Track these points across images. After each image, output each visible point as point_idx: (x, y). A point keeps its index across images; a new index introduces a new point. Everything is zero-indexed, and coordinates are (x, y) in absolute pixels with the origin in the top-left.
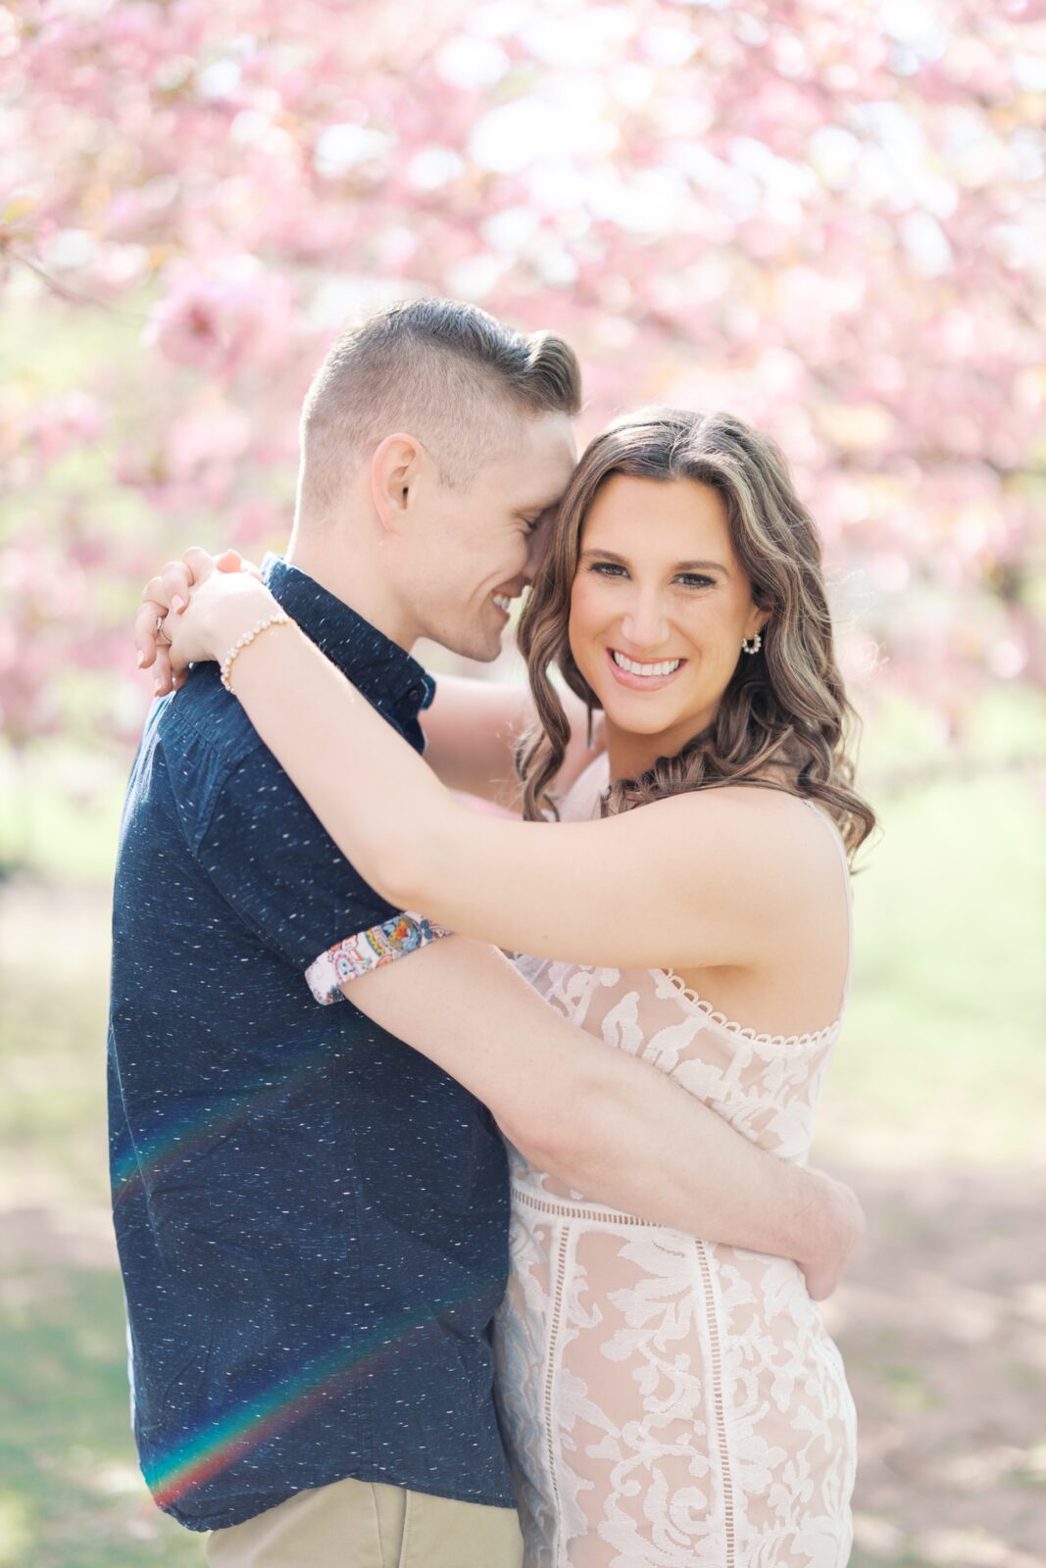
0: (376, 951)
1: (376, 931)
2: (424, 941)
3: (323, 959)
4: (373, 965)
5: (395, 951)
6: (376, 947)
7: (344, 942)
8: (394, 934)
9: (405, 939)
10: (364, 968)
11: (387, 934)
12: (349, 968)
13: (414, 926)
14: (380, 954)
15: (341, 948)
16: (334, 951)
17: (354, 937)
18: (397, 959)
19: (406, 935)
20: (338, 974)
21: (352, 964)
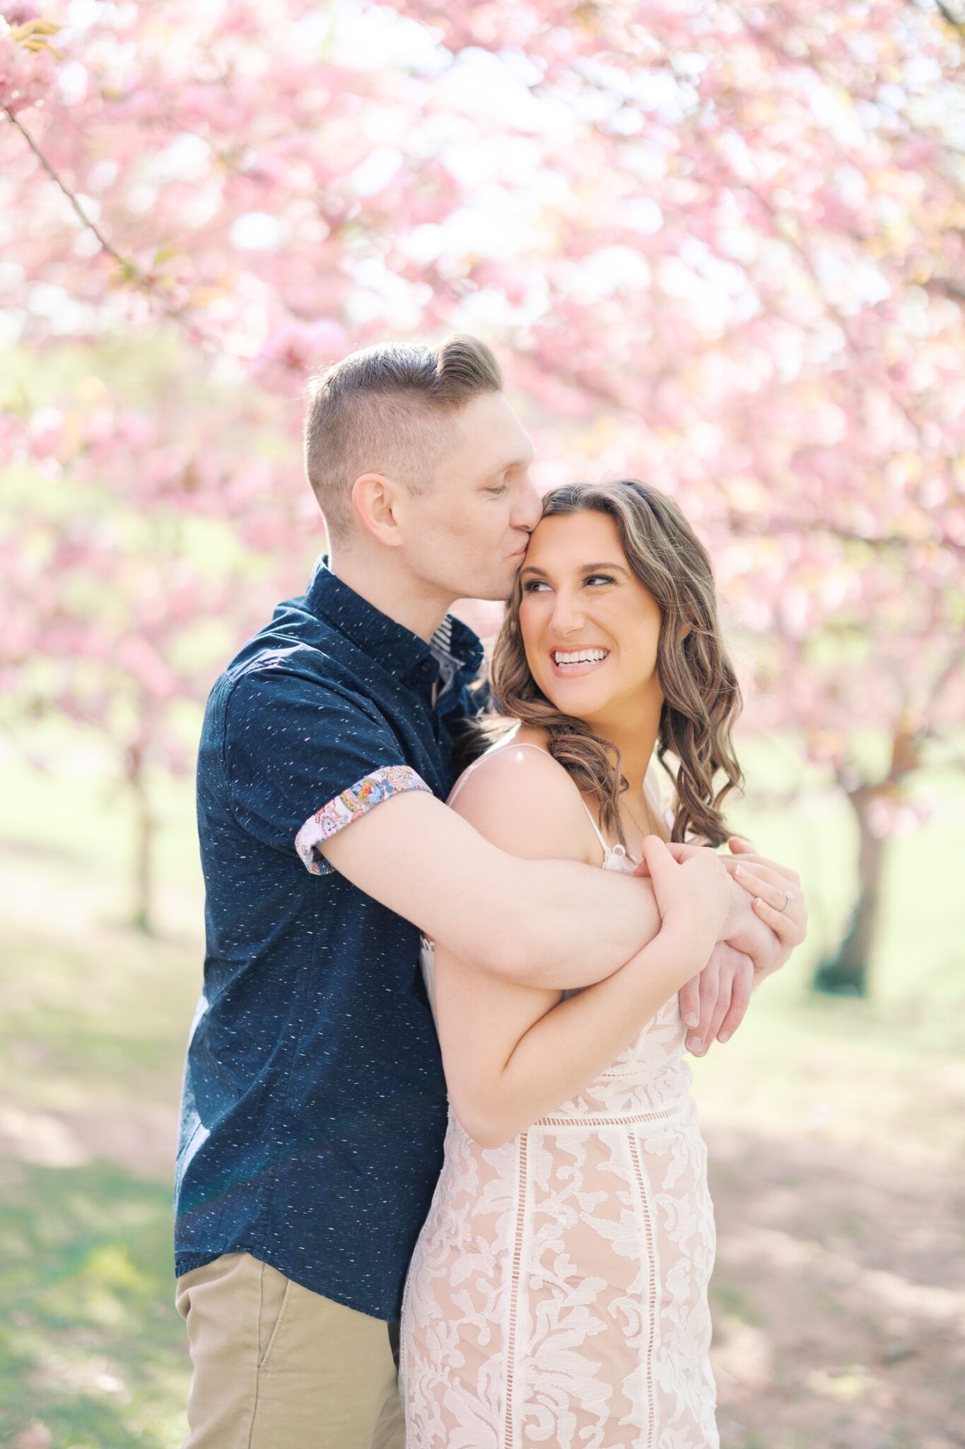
0: (349, 808)
1: (347, 793)
2: (387, 795)
3: (311, 821)
4: (349, 820)
5: (364, 806)
6: (349, 805)
7: (326, 806)
8: (361, 793)
9: (370, 795)
10: (341, 823)
11: (356, 793)
12: (332, 825)
13: (377, 785)
14: (353, 811)
15: (324, 811)
16: (320, 815)
17: (332, 801)
18: (368, 812)
19: (371, 792)
20: (324, 830)
21: (333, 822)
